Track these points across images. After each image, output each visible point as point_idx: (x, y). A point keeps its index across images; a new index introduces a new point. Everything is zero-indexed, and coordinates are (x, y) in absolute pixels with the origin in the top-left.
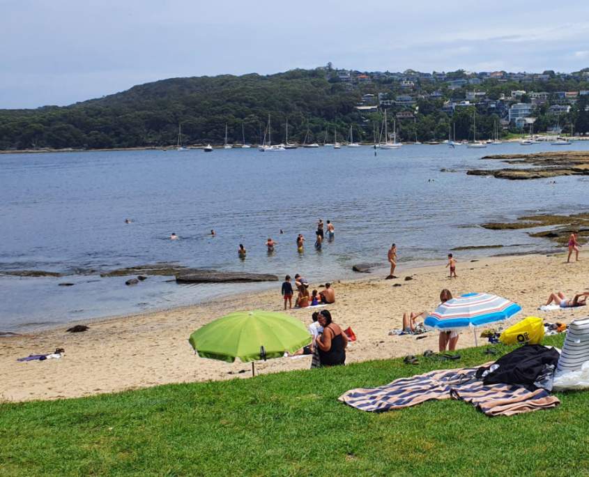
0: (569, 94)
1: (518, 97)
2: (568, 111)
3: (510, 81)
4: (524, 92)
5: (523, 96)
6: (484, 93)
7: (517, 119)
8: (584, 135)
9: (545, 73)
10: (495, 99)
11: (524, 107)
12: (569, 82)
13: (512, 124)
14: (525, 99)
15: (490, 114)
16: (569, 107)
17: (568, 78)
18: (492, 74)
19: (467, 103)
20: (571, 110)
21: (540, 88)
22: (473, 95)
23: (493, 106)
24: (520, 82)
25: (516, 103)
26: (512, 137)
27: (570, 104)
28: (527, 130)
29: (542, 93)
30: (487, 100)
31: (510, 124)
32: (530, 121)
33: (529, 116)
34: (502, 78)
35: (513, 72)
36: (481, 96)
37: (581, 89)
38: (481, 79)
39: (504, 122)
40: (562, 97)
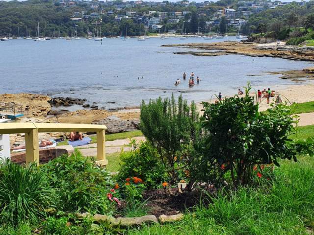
0: (177, 13)
1: (153, 14)
2: (178, 22)
3: (146, 6)
4: (155, 12)
5: (155, 13)
6: (135, 12)
7: (153, 25)
8: (187, 34)
9: (164, 2)
10: (141, 15)
11: (156, 20)
12: (176, 7)
13: (150, 28)
14: (156, 15)
15: (139, 23)
16: (178, 20)
17: (175, 5)
18: (136, 2)
19: (127, 17)
20: (179, 21)
21: (162, 10)
22: (129, 13)
23: (140, 19)
24: (152, 6)
25: (152, 17)
26: (150, 35)
27: (178, 18)
28: (158, 31)
29: (163, 13)
30: (137, 16)
31: (149, 28)
32: (160, 26)
33: (159, 24)
34: (142, 4)
35: (147, 1)
36: (134, 13)
37: (183, 11)
38: (132, 4)
39: (146, 27)
40: (173, 14)
